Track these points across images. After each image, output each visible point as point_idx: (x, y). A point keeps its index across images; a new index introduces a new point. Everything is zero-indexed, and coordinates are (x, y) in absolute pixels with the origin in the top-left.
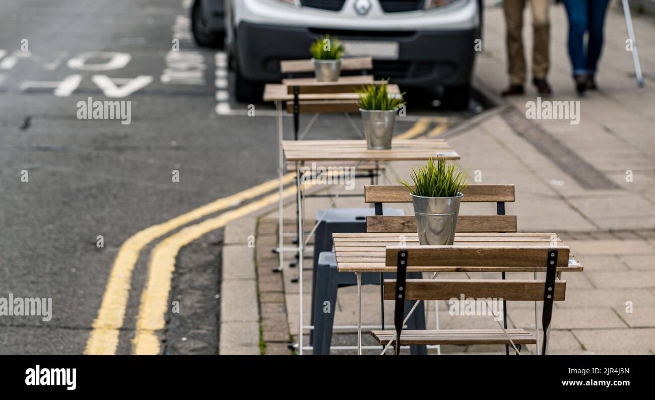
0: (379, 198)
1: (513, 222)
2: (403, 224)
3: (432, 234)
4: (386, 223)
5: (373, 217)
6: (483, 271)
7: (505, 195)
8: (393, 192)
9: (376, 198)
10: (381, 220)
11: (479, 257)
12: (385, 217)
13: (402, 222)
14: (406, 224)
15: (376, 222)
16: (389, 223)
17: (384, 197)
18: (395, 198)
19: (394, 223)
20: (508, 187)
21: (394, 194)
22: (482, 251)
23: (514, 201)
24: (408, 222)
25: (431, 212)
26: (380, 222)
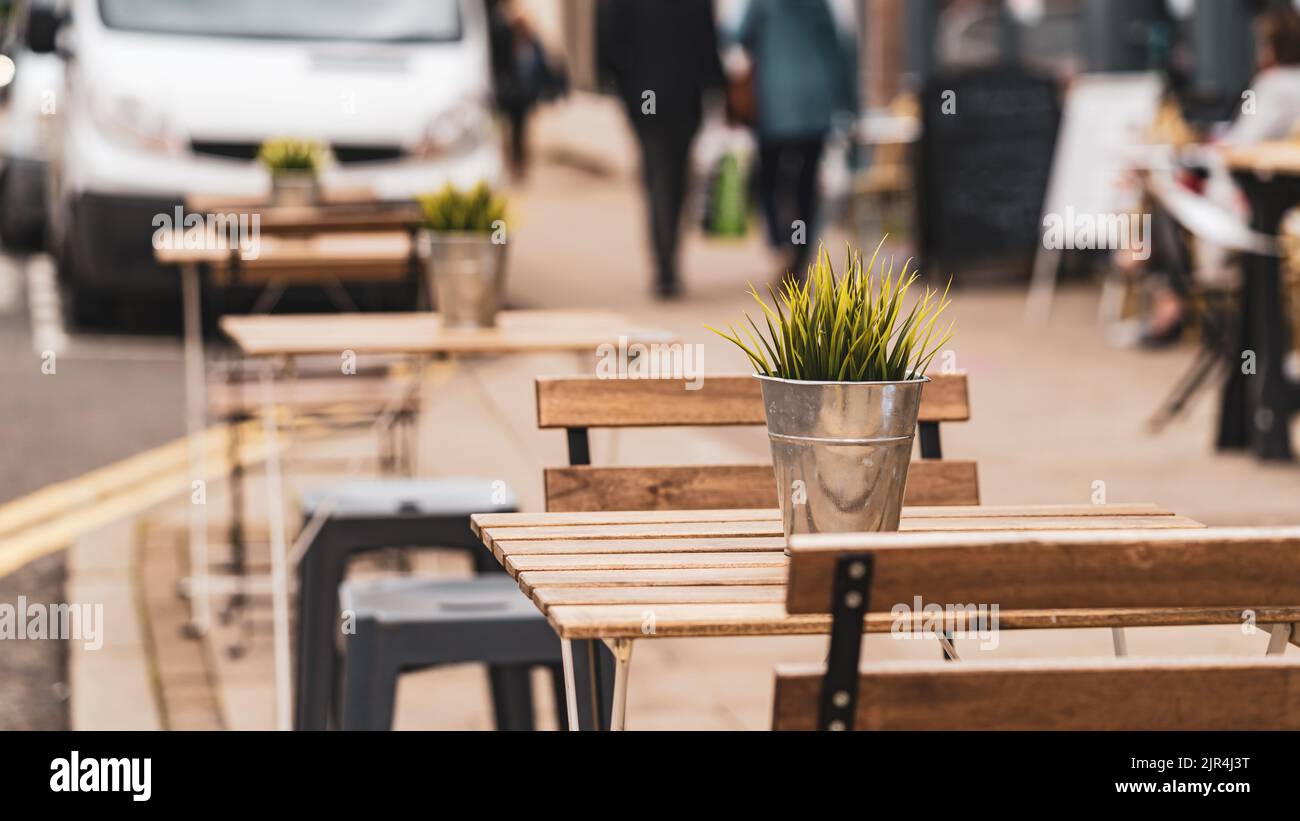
0: (580, 413)
1: (969, 480)
2: (653, 490)
3: (832, 508)
4: (603, 487)
5: (564, 473)
6: (1061, 624)
7: (943, 403)
8: (620, 395)
9: (572, 412)
10: (590, 479)
11: (1133, 575)
12: (598, 470)
13: (650, 483)
14: (662, 491)
15: (573, 484)
16: (611, 489)
17: (594, 412)
18: (626, 414)
19: (627, 489)
20: (950, 380)
21: (623, 402)
22: (1148, 550)
23: (965, 419)
24: (667, 484)
25: (829, 435)
26: (585, 485)
